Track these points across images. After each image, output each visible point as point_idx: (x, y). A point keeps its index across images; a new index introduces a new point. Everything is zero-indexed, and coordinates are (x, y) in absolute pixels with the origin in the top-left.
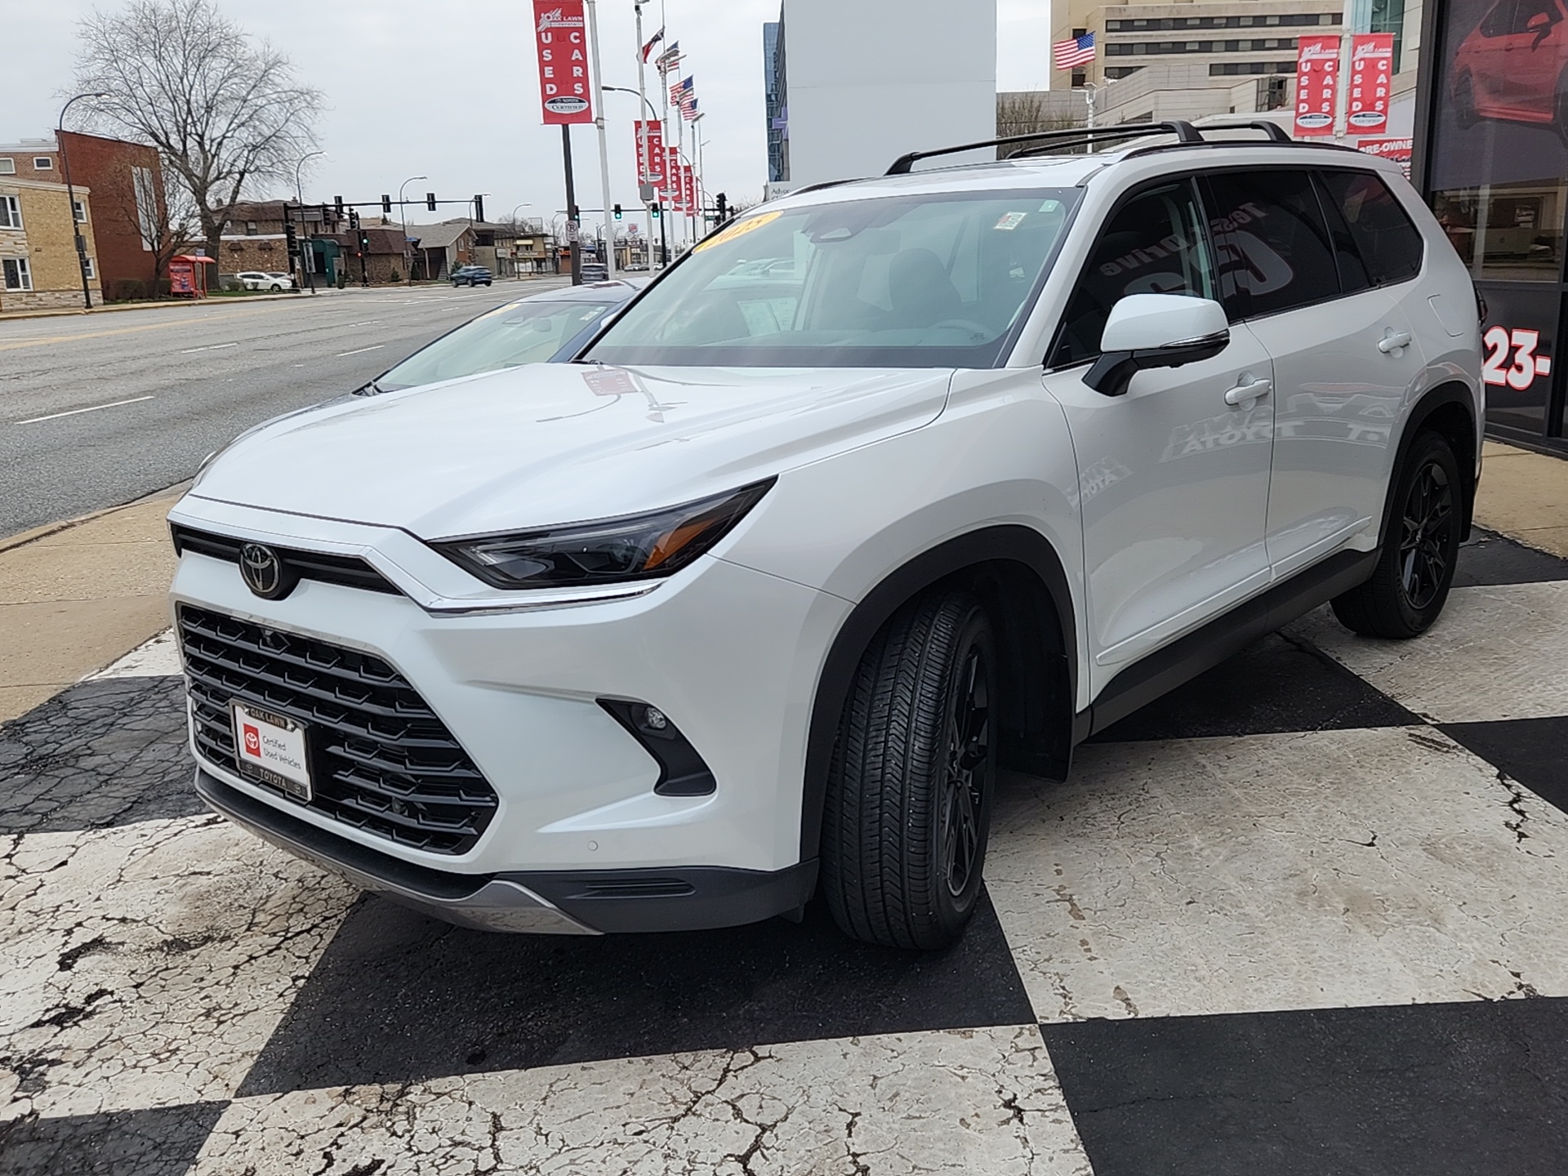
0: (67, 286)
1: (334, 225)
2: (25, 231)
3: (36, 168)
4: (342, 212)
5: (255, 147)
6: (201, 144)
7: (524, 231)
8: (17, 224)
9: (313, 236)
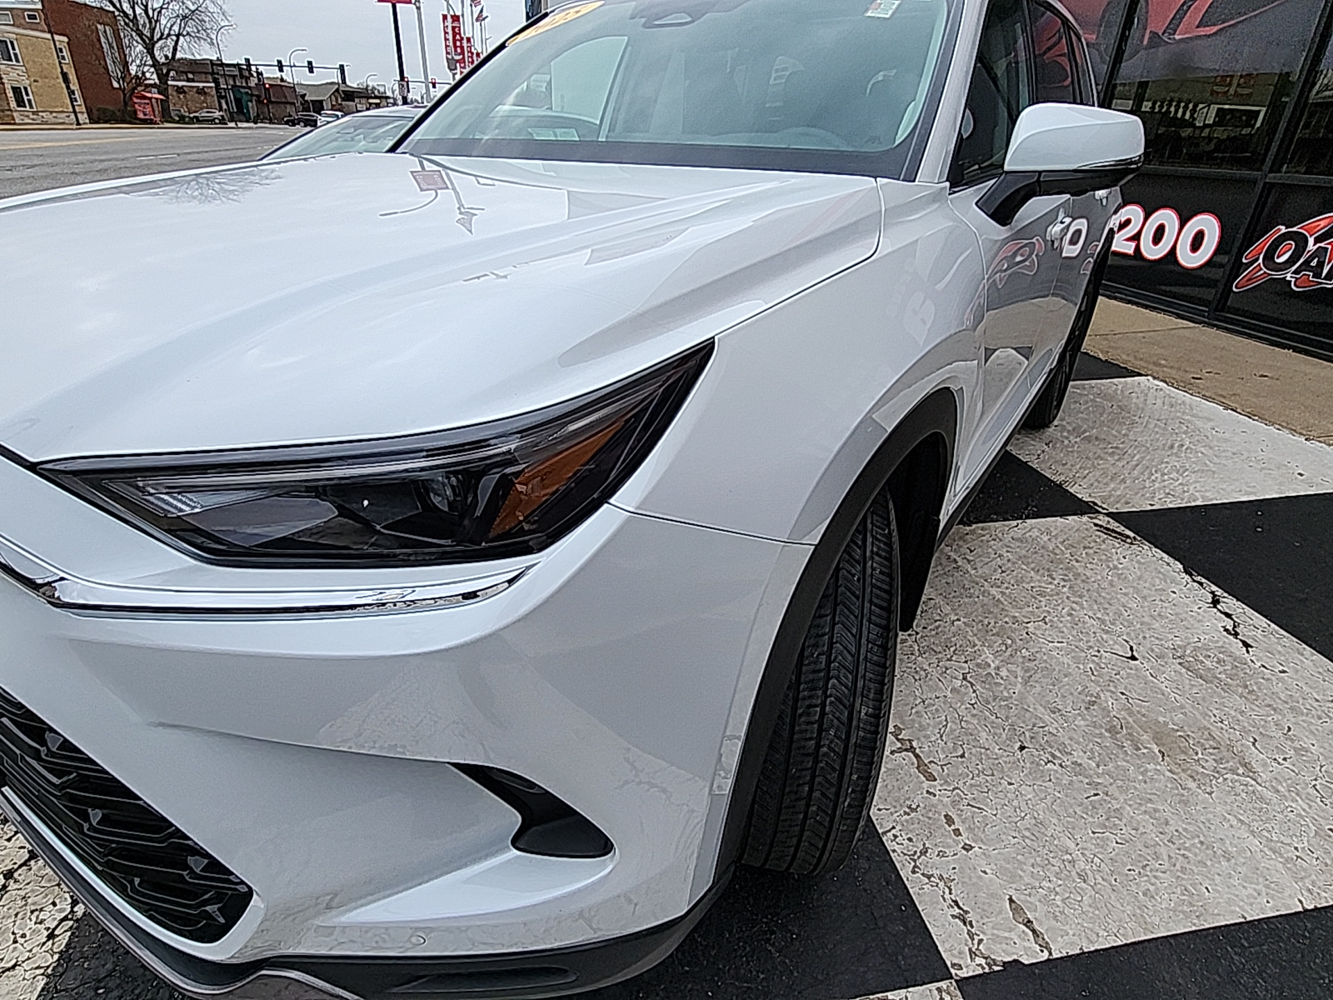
0: (61, 109)
1: (247, 79)
2: (24, 66)
3: (28, 20)
4: (251, 70)
5: (185, 17)
6: (146, 12)
7: (373, 93)
8: (17, 60)
9: (232, 86)
